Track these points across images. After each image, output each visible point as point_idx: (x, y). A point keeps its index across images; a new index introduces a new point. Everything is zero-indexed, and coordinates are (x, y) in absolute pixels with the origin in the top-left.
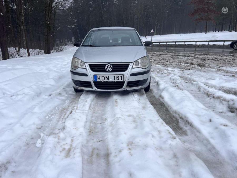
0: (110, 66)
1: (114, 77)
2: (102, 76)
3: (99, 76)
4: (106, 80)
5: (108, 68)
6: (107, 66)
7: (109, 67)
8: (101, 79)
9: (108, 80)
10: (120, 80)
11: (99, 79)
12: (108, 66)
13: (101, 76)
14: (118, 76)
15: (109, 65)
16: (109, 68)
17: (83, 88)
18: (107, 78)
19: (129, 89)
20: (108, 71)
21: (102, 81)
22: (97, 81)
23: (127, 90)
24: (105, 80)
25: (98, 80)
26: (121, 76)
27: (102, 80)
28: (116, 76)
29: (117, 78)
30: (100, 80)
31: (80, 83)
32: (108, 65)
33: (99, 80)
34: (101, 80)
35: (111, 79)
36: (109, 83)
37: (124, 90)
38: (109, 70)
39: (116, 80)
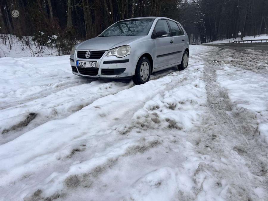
1: (90, 63)
3: (80, 62)
9: (85, 66)
10: (94, 67)
11: (80, 64)
13: (81, 62)
15: (88, 52)
18: (85, 63)
19: (103, 76)
23: (102, 77)
24: (83, 66)
26: (95, 63)
28: (91, 62)
29: (92, 64)
33: (80, 66)
34: (81, 66)
35: (88, 65)
36: (86, 68)
37: (99, 77)
38: (87, 57)
39: (91, 66)
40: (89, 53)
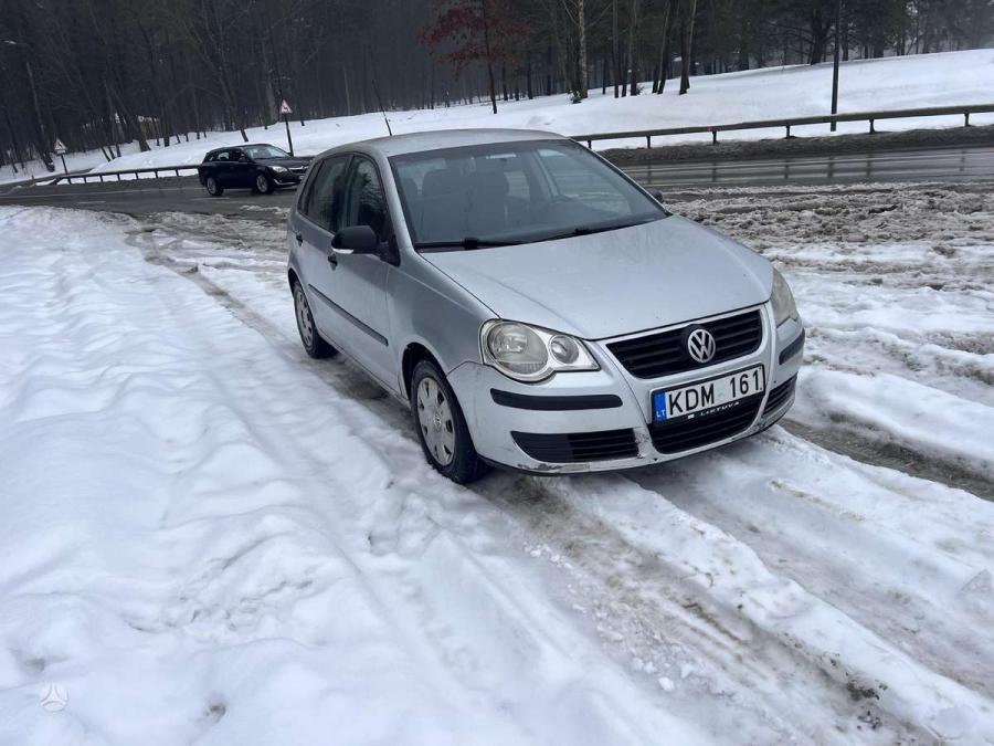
0: (703, 336)
1: (733, 381)
2: (687, 392)
3: (674, 394)
4: (703, 405)
5: (699, 346)
6: (694, 339)
7: (702, 342)
8: (683, 407)
9: (709, 405)
10: (752, 391)
11: (675, 408)
12: (697, 338)
13: (684, 390)
14: (746, 376)
16: (703, 348)
17: (590, 463)
18: (707, 391)
19: (770, 421)
20: (701, 360)
21: (686, 415)
22: (669, 416)
23: (766, 426)
24: (699, 408)
25: (672, 413)
26: (756, 374)
27: (688, 408)
28: (737, 378)
29: (742, 383)
30: (681, 411)
31: (573, 445)
32: (694, 334)
33: (677, 413)
34: (685, 412)
35: (724, 394)
36: (715, 414)
37: (757, 429)
38: (705, 356)
39: (739, 395)
40: (707, 337)
